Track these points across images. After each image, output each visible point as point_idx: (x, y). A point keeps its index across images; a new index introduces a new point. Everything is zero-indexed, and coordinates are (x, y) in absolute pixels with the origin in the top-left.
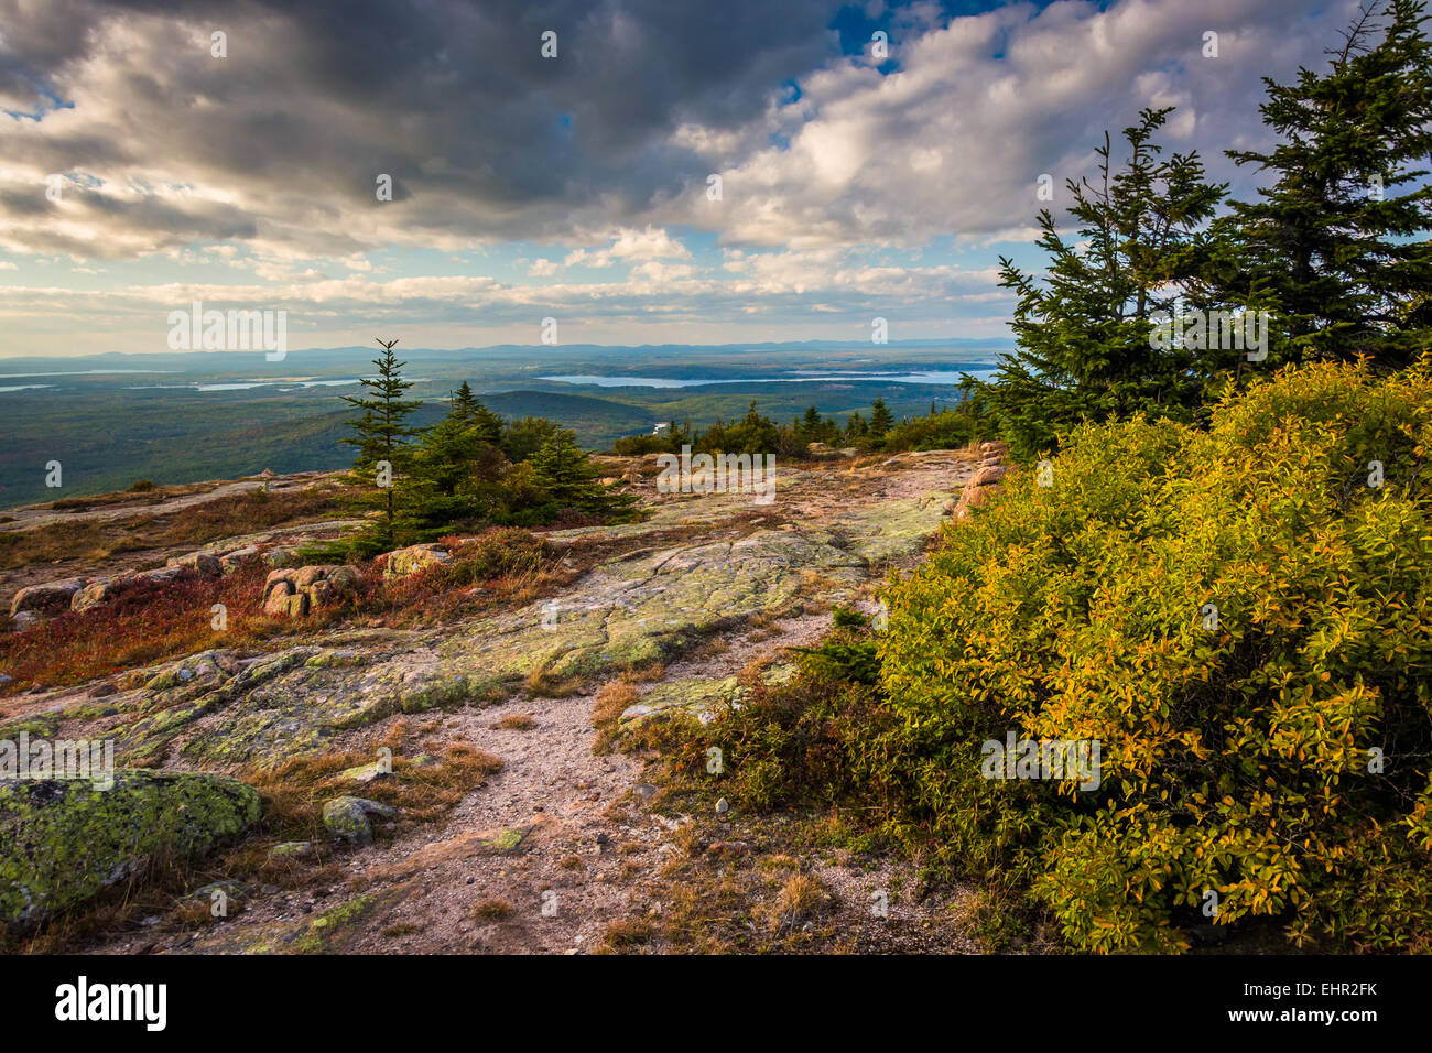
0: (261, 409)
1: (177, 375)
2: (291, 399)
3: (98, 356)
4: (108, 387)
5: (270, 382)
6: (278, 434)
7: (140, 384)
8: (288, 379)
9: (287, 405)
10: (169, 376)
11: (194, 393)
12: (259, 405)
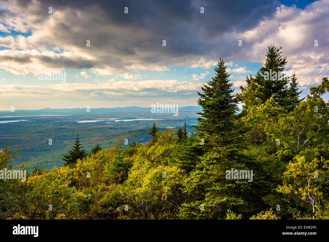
0: (101, 130)
1: (70, 117)
2: (112, 126)
3: (43, 110)
4: (47, 121)
5: (103, 120)
6: (110, 139)
7: (57, 120)
8: (109, 119)
9: (111, 128)
10: (67, 117)
11: (76, 124)
12: (101, 128)
